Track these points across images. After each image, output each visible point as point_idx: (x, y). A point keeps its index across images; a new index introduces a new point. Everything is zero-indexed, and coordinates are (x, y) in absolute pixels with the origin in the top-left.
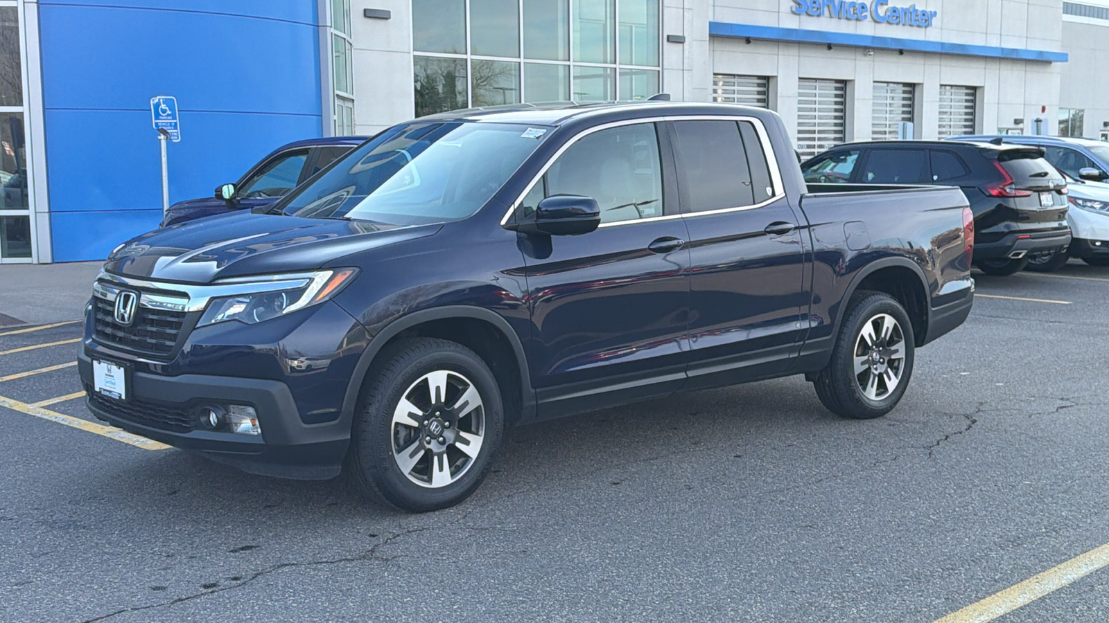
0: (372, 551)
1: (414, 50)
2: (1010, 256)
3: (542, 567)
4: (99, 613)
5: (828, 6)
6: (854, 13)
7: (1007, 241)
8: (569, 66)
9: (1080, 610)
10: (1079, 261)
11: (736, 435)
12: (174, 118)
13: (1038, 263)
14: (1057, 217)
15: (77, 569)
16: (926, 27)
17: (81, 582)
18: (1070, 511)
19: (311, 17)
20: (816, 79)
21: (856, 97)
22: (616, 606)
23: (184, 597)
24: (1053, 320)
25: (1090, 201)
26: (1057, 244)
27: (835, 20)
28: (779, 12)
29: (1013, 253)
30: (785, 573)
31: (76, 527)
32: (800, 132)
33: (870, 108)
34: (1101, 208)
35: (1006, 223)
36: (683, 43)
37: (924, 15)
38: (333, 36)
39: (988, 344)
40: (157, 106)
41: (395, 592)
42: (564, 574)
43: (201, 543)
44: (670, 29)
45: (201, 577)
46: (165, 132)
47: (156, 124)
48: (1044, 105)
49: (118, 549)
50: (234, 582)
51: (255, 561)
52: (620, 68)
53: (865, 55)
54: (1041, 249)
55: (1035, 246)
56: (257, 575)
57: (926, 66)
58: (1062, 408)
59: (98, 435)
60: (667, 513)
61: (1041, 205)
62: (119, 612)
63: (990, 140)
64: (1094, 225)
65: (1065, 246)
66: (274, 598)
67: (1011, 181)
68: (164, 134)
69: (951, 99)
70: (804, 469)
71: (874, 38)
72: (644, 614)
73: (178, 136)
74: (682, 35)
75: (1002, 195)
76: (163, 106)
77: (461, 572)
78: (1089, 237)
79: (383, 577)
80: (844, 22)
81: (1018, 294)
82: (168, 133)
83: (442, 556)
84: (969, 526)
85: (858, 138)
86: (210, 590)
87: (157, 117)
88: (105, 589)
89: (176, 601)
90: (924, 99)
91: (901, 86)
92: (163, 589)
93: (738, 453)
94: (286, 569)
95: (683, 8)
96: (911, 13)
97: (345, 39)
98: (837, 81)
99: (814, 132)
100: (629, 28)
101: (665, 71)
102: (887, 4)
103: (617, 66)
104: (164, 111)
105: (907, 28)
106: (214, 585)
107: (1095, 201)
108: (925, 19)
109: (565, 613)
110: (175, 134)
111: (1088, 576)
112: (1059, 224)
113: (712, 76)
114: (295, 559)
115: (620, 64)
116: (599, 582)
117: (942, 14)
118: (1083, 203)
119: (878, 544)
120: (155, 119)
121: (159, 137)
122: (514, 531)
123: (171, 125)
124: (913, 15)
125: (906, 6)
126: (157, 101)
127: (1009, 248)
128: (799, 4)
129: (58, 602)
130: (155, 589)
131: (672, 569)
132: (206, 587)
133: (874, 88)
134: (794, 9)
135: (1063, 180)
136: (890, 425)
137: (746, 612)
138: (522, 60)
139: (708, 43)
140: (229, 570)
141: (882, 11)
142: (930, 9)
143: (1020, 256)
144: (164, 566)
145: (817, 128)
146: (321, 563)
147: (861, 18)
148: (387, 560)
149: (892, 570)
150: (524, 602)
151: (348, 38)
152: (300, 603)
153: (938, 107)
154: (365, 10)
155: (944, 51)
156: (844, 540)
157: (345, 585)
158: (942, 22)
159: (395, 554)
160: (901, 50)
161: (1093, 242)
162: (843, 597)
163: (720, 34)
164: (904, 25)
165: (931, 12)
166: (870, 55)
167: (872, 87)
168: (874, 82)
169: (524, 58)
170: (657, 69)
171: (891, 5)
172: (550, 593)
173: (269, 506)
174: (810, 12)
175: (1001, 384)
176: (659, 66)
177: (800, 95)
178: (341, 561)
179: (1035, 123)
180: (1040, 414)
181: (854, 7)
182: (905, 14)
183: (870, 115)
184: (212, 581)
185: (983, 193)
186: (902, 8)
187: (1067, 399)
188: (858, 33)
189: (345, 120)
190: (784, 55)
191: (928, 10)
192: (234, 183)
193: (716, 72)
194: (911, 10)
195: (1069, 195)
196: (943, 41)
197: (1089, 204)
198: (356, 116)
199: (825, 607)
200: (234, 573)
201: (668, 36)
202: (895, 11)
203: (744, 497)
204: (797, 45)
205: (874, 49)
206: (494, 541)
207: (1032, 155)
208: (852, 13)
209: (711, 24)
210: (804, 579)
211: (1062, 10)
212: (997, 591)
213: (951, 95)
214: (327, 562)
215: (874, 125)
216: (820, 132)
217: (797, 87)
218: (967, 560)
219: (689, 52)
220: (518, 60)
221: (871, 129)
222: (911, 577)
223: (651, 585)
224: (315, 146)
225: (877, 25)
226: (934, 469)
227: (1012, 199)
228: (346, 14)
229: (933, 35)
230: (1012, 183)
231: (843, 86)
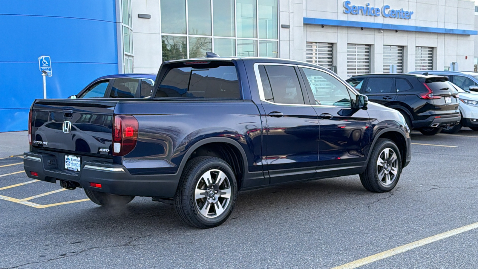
0: (129, 243)
1: (162, 33)
2: (432, 126)
3: (197, 247)
4: (19, 264)
5: (361, 10)
6: (373, 13)
7: (430, 119)
8: (235, 39)
9: (407, 260)
10: (468, 128)
11: (289, 200)
12: (49, 66)
13: (448, 129)
14: (454, 108)
15: (9, 250)
16: (408, 19)
17: (11, 254)
18: (418, 227)
19: (113, 18)
20: (356, 44)
21: (375, 52)
22: (224, 260)
23: (53, 259)
24: (445, 154)
25: (471, 101)
26: (455, 120)
27: (364, 16)
28: (337, 13)
29: (433, 124)
30: (294, 249)
31: (9, 236)
32: (348, 69)
33: (382, 57)
34: (476, 104)
35: (430, 111)
36: (289, 28)
37: (407, 13)
38: (123, 27)
39: (412, 164)
40: (42, 60)
41: (137, 256)
42: (206, 250)
43: (59, 241)
44: (283, 22)
45: (60, 252)
46: (45, 72)
47: (41, 69)
48: (467, 55)
49: (26, 243)
50: (73, 254)
51: (82, 247)
52: (259, 40)
53: (379, 32)
54: (446, 123)
55: (443, 121)
56: (82, 251)
57: (409, 38)
58: (432, 189)
59: (16, 203)
60: (253, 229)
61: (446, 103)
62: (27, 264)
63: (423, 73)
64: (472, 112)
65: (458, 122)
66: (88, 259)
67: (431, 92)
68: (45, 73)
69: (421, 53)
70: (314, 212)
71: (383, 24)
72: (235, 262)
73: (51, 74)
74: (288, 24)
75: (427, 99)
76: (44, 61)
77: (164, 249)
78: (470, 117)
79: (133, 252)
80: (368, 17)
81: (435, 143)
82: (46, 73)
83: (158, 244)
84: (374, 232)
85: (376, 72)
86: (63, 256)
87: (42, 65)
88: (21, 257)
89: (50, 260)
90: (408, 53)
91: (397, 47)
92: (44, 256)
93: (288, 207)
94: (94, 249)
95: (289, 12)
96: (401, 13)
97: (129, 28)
98: (366, 45)
99: (355, 69)
100: (265, 21)
101: (281, 41)
102: (389, 9)
103: (258, 39)
104: (45, 63)
105: (399, 19)
106: (65, 255)
107: (473, 101)
108: (407, 15)
109: (203, 262)
110: (50, 73)
111: (415, 249)
112: (456, 111)
113: (306, 43)
114: (98, 246)
115: (259, 38)
116: (219, 252)
117: (416, 13)
118: (467, 101)
119: (335, 238)
120: (41, 66)
121: (42, 75)
122: (188, 236)
123: (48, 69)
124: (402, 13)
125: (398, 9)
126: (41, 58)
127: (431, 123)
128: (347, 9)
129: (2, 261)
130: (41, 256)
131: (250, 248)
132: (61, 255)
133: (384, 48)
134: (344, 11)
135: (457, 91)
136: (356, 196)
137: (275, 261)
138: (213, 37)
139: (303, 28)
140: (71, 250)
141: (387, 12)
142: (410, 10)
143: (436, 126)
144: (44, 249)
145: (357, 67)
146: (108, 247)
147: (377, 15)
148: (135, 246)
149: (337, 247)
150: (188, 259)
151: (130, 28)
152: (99, 260)
153: (415, 57)
154: (139, 15)
155: (417, 30)
156: (322, 237)
157: (117, 254)
158: (416, 17)
159: (139, 244)
160: (396, 30)
161: (472, 120)
162: (315, 256)
163: (309, 23)
164: (398, 18)
165: (410, 12)
166: (382, 33)
167: (383, 48)
168: (384, 45)
169: (214, 36)
170: (277, 40)
171: (391, 9)
172: (199, 256)
173: (88, 228)
174: (352, 13)
175: (411, 180)
176: (278, 39)
177: (348, 51)
178: (116, 246)
179: (452, 65)
180: (422, 191)
181: (374, 10)
182: (398, 13)
183: (382, 61)
184: (64, 253)
185: (418, 97)
186: (397, 10)
187: (436, 186)
188: (376, 22)
189: (129, 66)
190: (340, 33)
191: (409, 11)
192: (76, 95)
193: (307, 41)
194: (401, 11)
195: (460, 98)
196: (417, 26)
197: (470, 102)
198: (134, 64)
199: (306, 259)
200: (73, 251)
201: (282, 25)
202: (393, 12)
203: (286, 223)
204: (346, 28)
205: (383, 30)
206: (179, 239)
207: (441, 80)
208: (372, 12)
209: (304, 19)
210: (302, 250)
211: (474, 10)
212: (376, 253)
213: (421, 51)
214: (110, 247)
215: (384, 66)
216: (358, 69)
217: (347, 48)
218: (368, 244)
219: (292, 33)
220: (211, 37)
221: (383, 68)
222: (344, 249)
223: (240, 253)
224: (112, 78)
225: (385, 18)
226: (368, 212)
227: (432, 100)
228: (130, 16)
229: (411, 23)
230: (432, 93)
231: (369, 47)
